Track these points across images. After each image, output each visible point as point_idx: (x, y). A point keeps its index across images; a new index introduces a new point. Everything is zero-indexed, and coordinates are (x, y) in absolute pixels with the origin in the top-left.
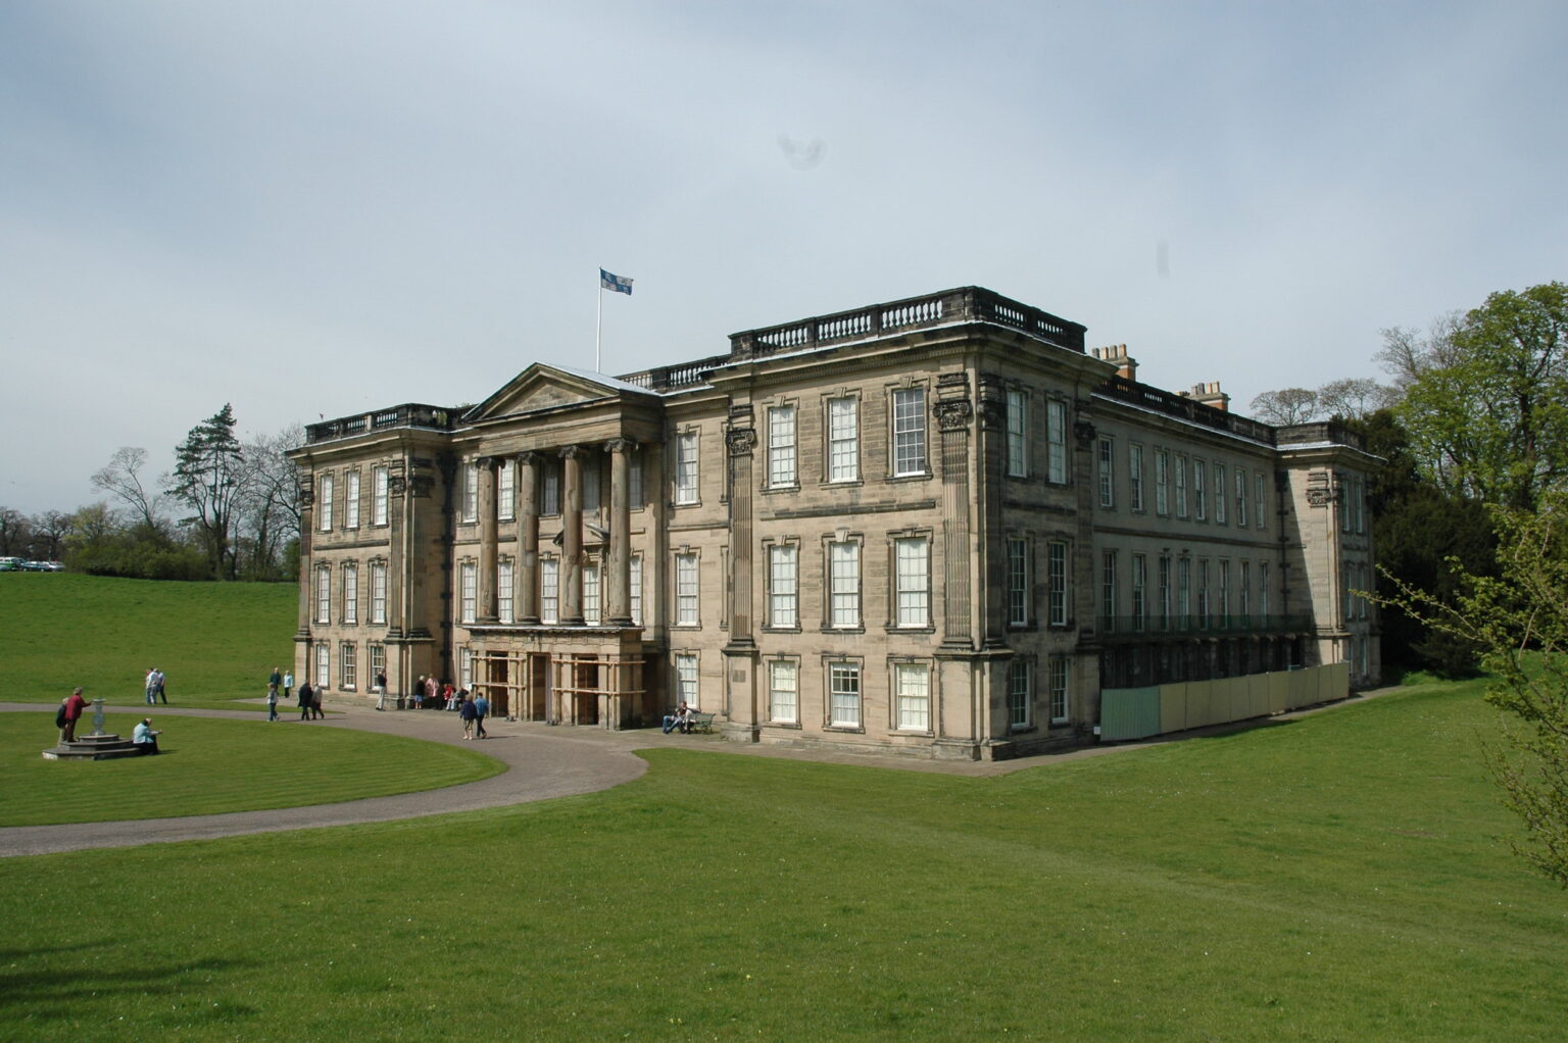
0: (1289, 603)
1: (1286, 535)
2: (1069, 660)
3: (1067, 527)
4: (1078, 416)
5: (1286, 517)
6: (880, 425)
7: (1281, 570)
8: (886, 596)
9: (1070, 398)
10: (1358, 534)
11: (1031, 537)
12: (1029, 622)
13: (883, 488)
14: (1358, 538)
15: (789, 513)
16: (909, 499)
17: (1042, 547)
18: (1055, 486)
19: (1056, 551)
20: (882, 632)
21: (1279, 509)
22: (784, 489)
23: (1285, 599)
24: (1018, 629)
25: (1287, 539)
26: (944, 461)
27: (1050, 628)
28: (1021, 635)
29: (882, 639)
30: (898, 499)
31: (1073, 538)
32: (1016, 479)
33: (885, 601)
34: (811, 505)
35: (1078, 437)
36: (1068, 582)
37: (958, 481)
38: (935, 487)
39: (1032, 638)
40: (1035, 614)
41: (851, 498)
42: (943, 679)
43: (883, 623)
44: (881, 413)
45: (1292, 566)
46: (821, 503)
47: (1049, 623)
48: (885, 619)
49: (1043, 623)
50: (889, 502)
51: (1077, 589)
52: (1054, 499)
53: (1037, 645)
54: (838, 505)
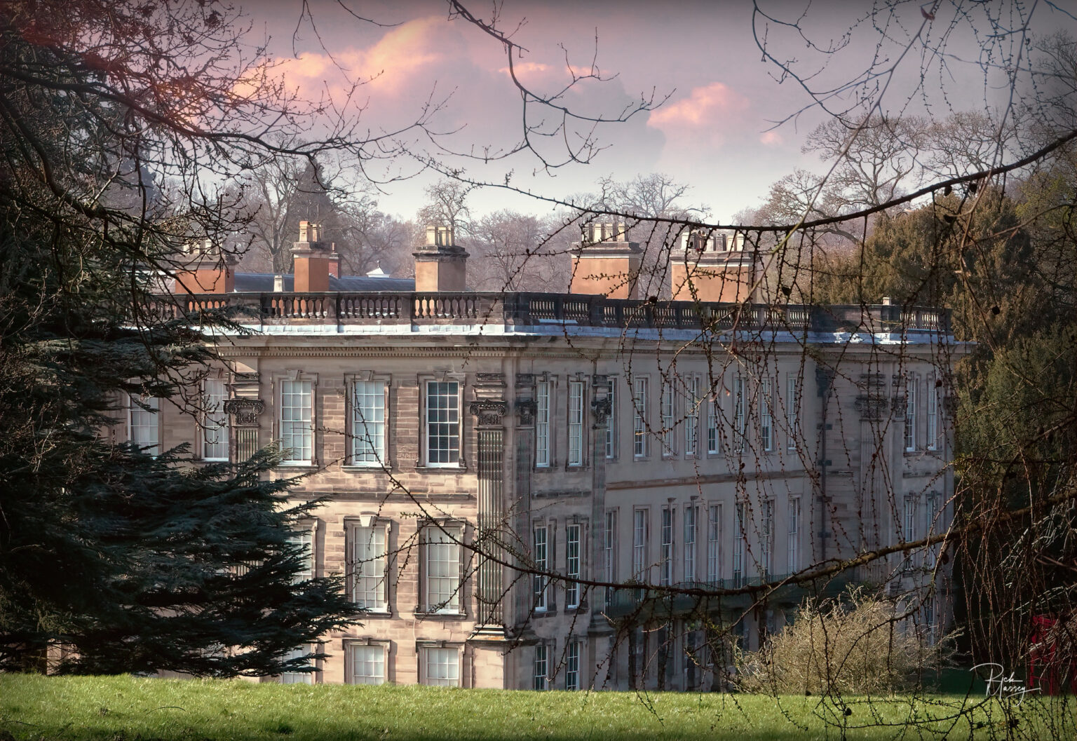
0: (827, 549)
1: (828, 457)
2: (581, 643)
3: (583, 508)
4: (596, 393)
5: (828, 432)
6: (412, 414)
7: (819, 505)
8: (415, 582)
9: (588, 376)
10: (928, 453)
11: (553, 523)
12: (549, 607)
13: (415, 477)
14: (928, 458)
15: (306, 493)
16: (441, 490)
17: (561, 533)
18: (574, 469)
19: (572, 534)
20: (410, 617)
21: (821, 421)
22: (300, 467)
23: (823, 545)
24: (541, 615)
25: (830, 463)
26: (480, 456)
27: (567, 611)
28: (544, 619)
29: (410, 624)
30: (430, 488)
31: (588, 519)
32: (542, 470)
33: (415, 587)
34: (331, 486)
35: (595, 414)
36: (582, 563)
37: (493, 478)
38: (470, 482)
39: (551, 622)
40: (554, 599)
41: (378, 483)
42: (475, 664)
43: (412, 608)
44: (412, 402)
45: (835, 500)
46: (341, 485)
47: (566, 606)
48: (414, 604)
49: (560, 607)
50: (420, 491)
51: (590, 570)
52: (572, 482)
53: (556, 629)
54: (362, 489)
